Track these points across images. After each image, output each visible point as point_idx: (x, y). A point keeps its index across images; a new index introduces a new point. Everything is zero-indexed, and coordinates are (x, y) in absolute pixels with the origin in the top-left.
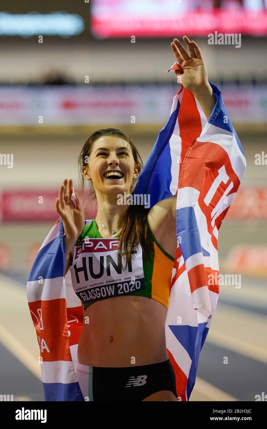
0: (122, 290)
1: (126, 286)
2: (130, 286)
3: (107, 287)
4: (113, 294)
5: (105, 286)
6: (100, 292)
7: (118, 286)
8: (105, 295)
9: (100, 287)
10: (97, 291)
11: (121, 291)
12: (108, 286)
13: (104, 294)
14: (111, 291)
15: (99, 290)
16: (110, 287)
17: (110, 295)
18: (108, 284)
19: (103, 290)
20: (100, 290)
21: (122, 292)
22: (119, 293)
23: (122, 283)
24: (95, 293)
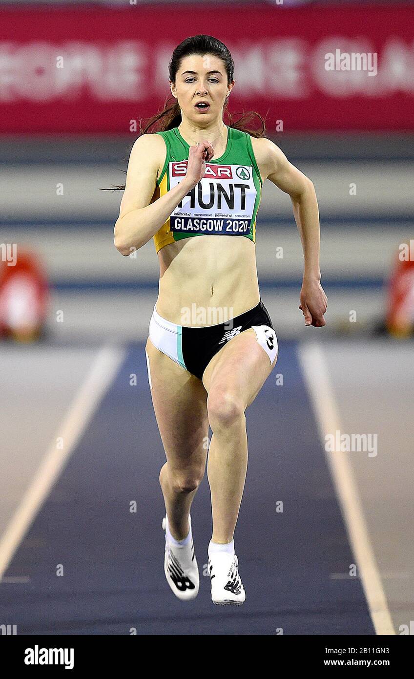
0: (231, 228)
1: (236, 223)
2: (240, 225)
3: (215, 221)
4: (220, 230)
5: (213, 219)
6: (206, 224)
7: (227, 222)
8: (212, 229)
9: (207, 219)
10: (203, 222)
11: (229, 229)
12: (217, 220)
13: (210, 228)
14: (219, 226)
15: (205, 222)
16: (219, 221)
17: (216, 230)
18: (217, 217)
19: (210, 223)
20: (207, 222)
21: (231, 230)
22: (228, 230)
23: (233, 220)
24: (199, 224)
